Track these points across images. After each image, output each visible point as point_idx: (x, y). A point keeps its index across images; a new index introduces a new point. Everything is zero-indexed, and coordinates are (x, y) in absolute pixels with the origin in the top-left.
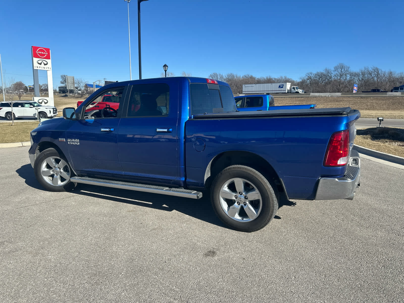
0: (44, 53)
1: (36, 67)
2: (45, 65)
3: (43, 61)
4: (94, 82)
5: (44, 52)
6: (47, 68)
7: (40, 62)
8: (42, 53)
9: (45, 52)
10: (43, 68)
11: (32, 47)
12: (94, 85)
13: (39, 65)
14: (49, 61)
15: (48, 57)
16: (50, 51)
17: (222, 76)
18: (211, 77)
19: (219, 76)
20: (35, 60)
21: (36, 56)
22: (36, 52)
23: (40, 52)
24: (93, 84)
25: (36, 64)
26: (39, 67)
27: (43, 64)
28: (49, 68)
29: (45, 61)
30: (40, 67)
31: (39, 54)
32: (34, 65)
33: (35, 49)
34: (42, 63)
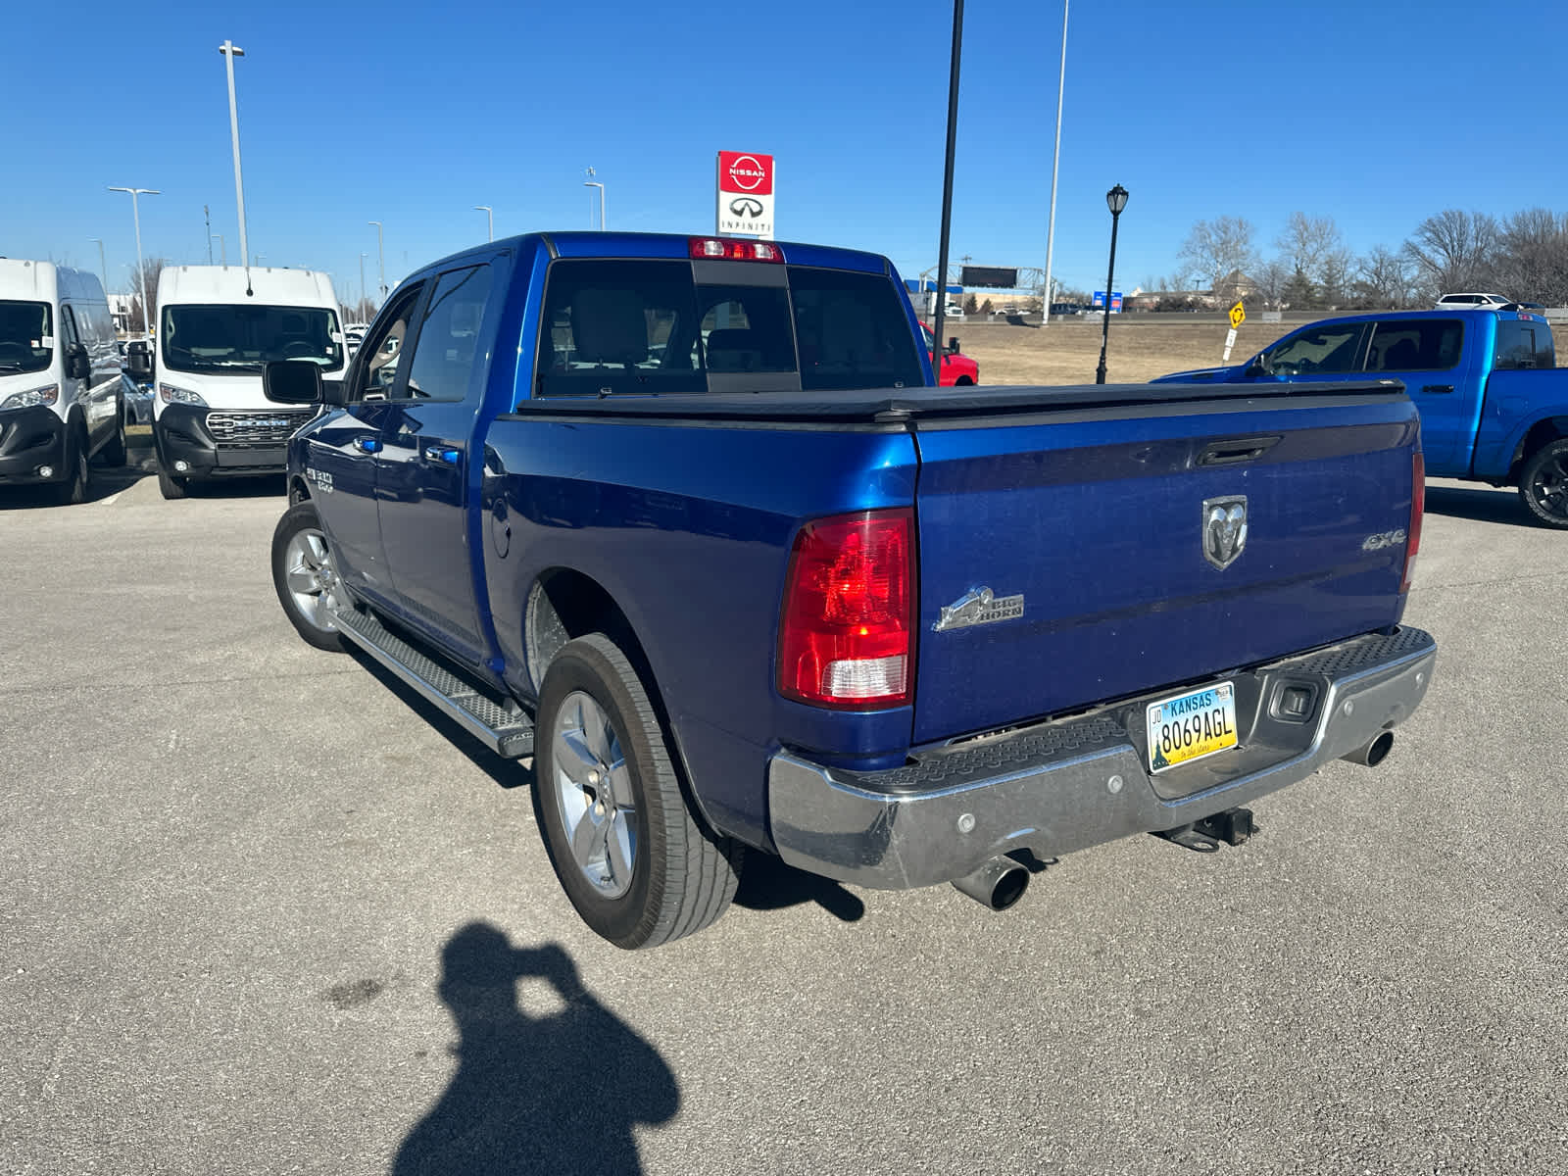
0: (755, 173)
1: (726, 225)
2: (754, 214)
3: (750, 202)
4: (923, 270)
5: (753, 168)
6: (760, 227)
7: (738, 206)
8: (749, 173)
9: (758, 171)
10: (746, 226)
11: (720, 153)
12: (923, 282)
13: (735, 218)
14: (768, 201)
15: (765, 189)
16: (774, 163)
17: (1490, 224)
18: (1430, 231)
19: (1472, 227)
20: (726, 198)
21: (728, 185)
22: (731, 170)
23: (742, 172)
24: (918, 279)
25: (726, 215)
26: (734, 225)
27: (747, 212)
28: (766, 227)
29: (757, 202)
30: (737, 225)
31: (739, 177)
32: (722, 218)
33: (727, 159)
34: (747, 209)
